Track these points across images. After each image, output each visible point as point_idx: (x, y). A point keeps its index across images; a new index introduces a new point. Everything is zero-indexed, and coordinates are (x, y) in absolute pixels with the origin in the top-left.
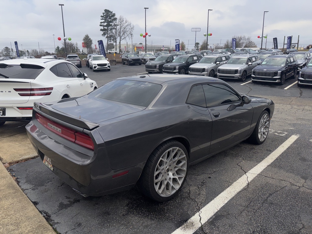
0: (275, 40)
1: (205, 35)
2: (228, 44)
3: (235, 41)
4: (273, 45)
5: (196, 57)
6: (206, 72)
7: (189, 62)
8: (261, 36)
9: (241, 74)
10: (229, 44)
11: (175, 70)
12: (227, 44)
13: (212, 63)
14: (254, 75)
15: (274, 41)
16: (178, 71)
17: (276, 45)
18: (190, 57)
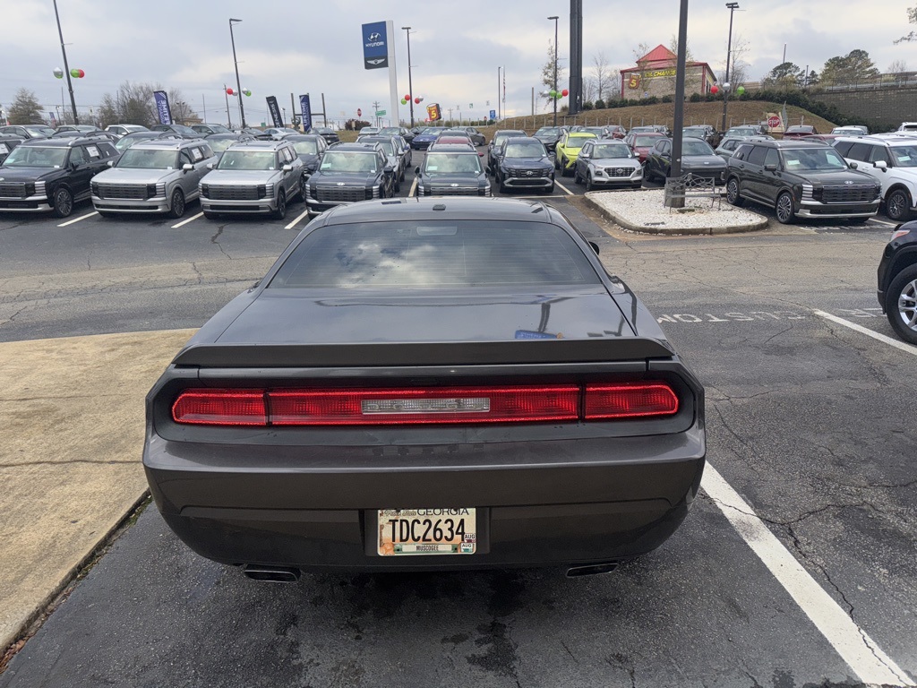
0: (272, 101)
1: (58, 75)
2: (110, 106)
3: (163, 99)
4: (270, 115)
5: (94, 148)
6: (160, 196)
7: (77, 166)
8: (235, 90)
9: (275, 198)
10: (116, 109)
11: (31, 195)
12: (107, 108)
13: (170, 168)
14: (315, 198)
15: (270, 105)
16: (45, 197)
17: (276, 116)
18: (73, 146)
